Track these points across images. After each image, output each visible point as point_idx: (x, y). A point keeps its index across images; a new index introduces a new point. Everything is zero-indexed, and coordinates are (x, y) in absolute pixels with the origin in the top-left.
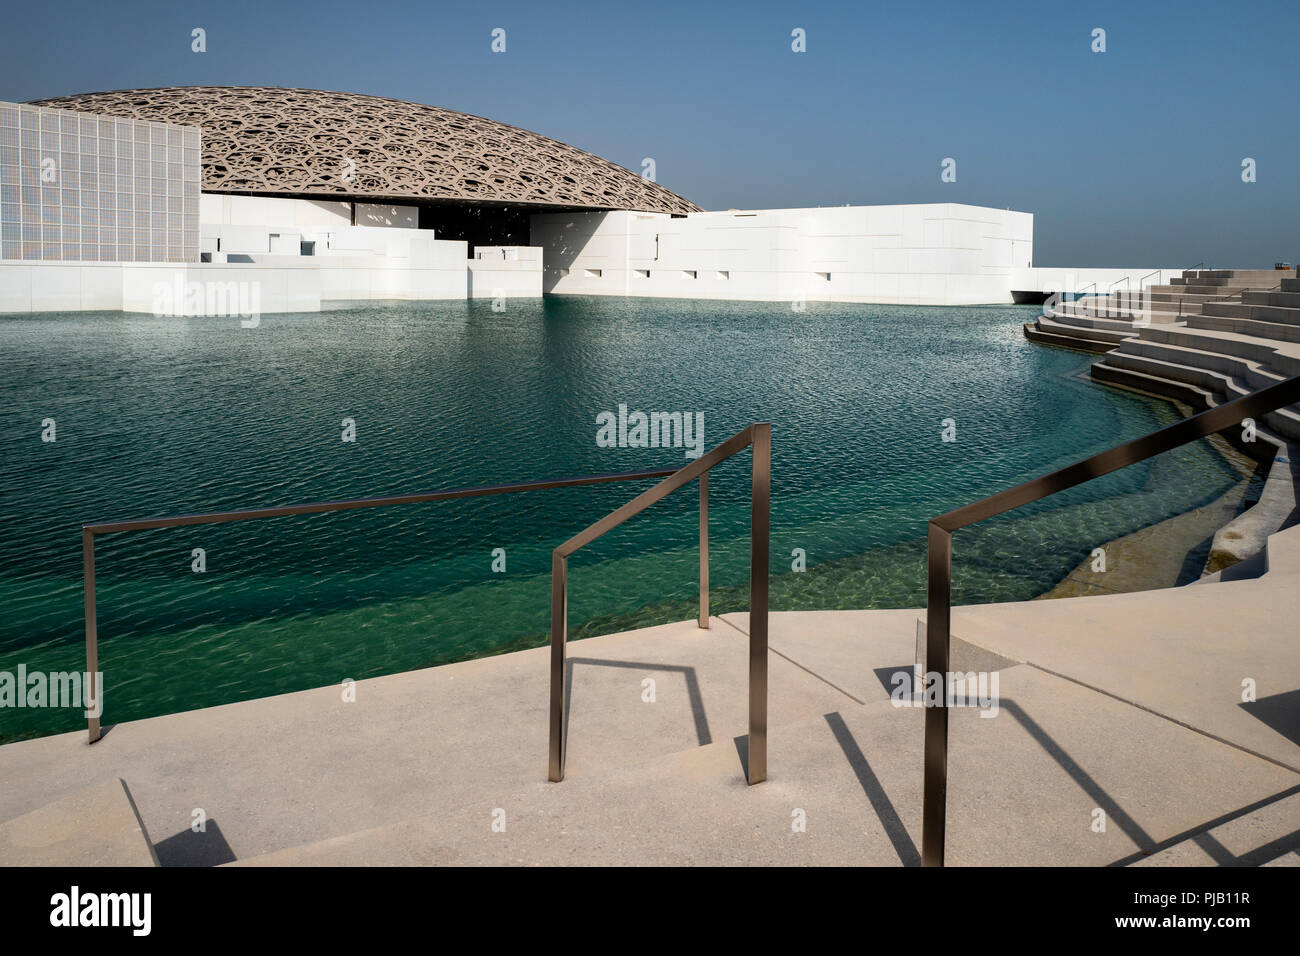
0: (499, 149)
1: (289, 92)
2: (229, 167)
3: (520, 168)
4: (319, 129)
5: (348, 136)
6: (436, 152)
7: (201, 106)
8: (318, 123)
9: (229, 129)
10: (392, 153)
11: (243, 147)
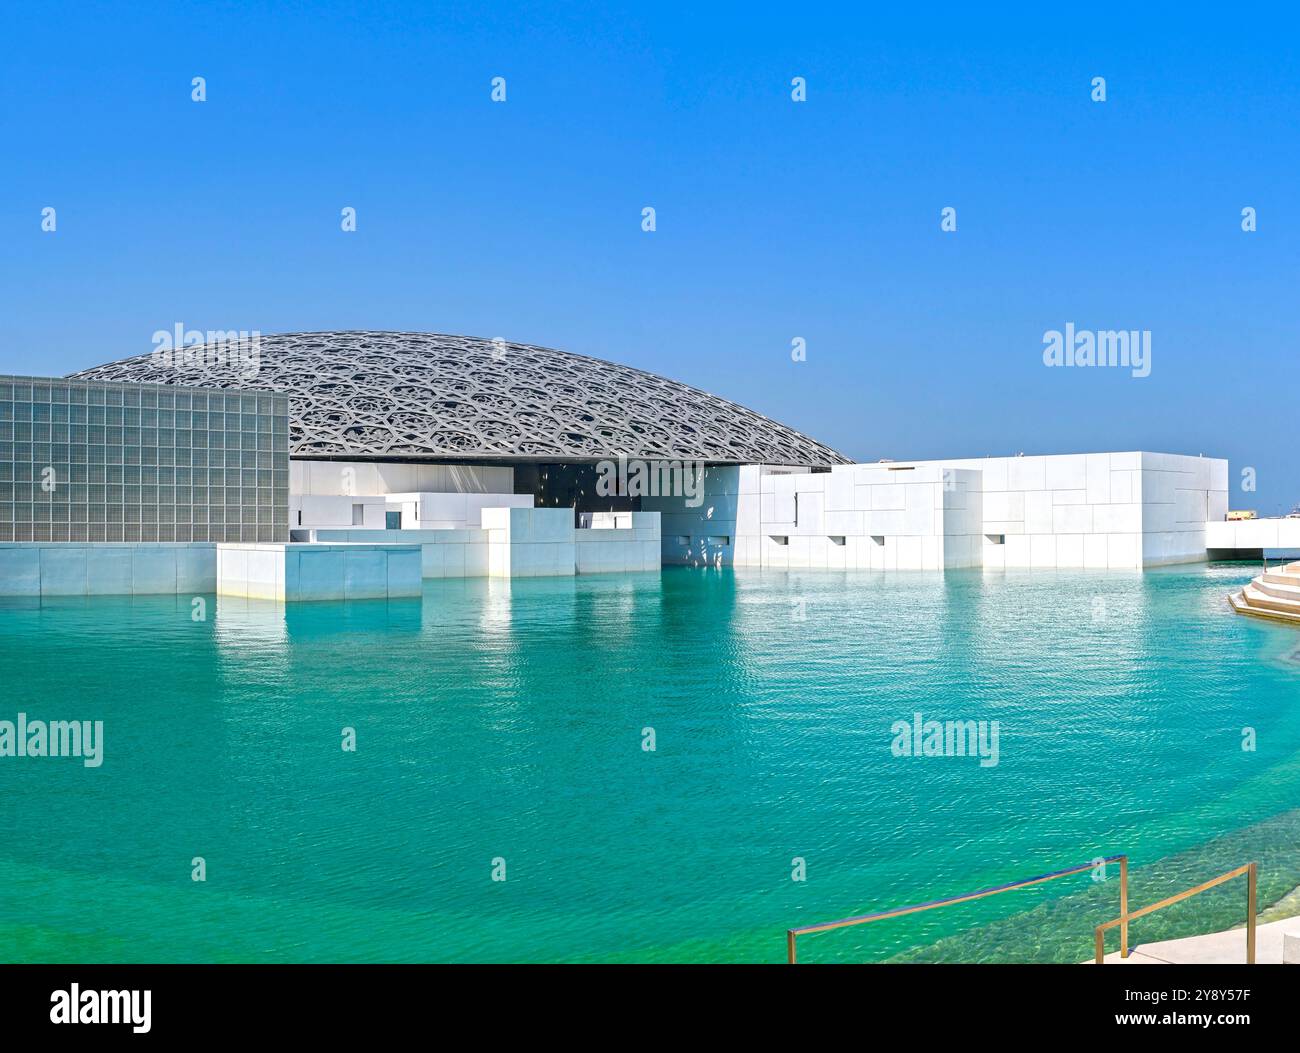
0: (604, 394)
1: (361, 337)
2: (305, 428)
3: (628, 418)
4: (401, 378)
5: (430, 387)
6: (532, 401)
7: (271, 359)
8: (397, 372)
9: (302, 384)
10: (483, 405)
11: (318, 404)
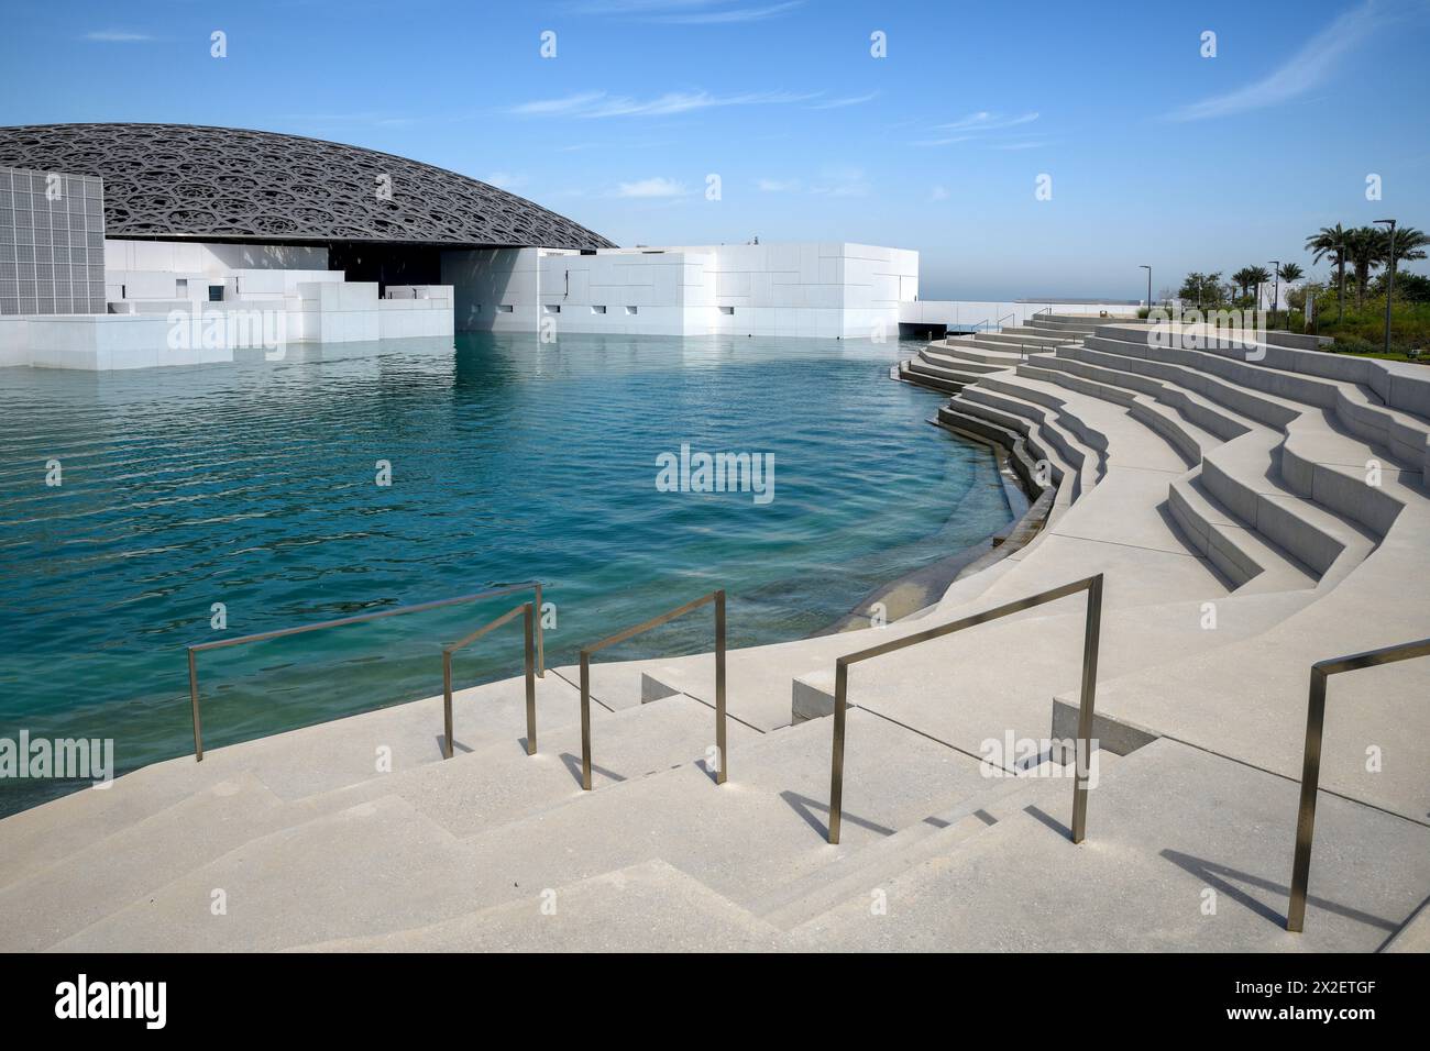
0: (409, 188)
1: (190, 130)
2: (130, 211)
3: (430, 207)
4: (225, 170)
5: (254, 177)
6: (345, 192)
7: (97, 146)
8: (222, 163)
9: (129, 171)
10: (300, 194)
11: (143, 189)
